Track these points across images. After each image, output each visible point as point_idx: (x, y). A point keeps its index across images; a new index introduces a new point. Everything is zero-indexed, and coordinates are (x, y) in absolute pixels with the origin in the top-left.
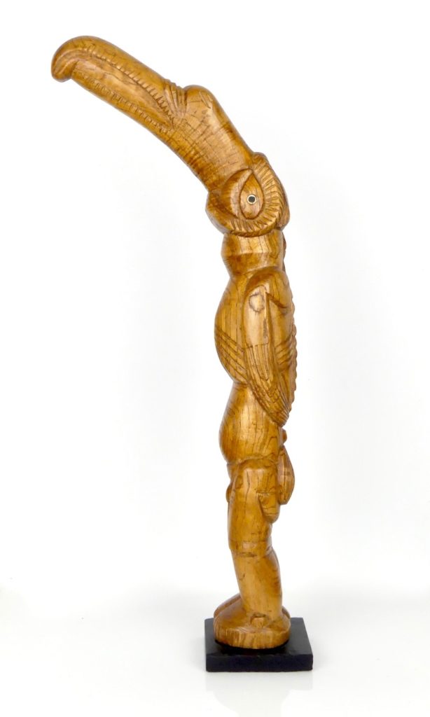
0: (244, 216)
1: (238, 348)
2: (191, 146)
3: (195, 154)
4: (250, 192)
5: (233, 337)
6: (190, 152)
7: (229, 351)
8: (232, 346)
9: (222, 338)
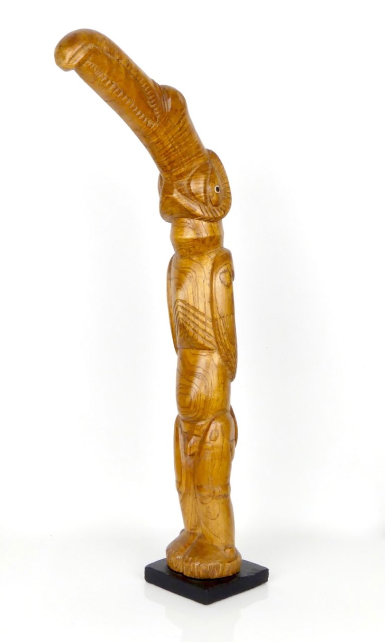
0: (212, 204)
1: (206, 319)
2: (170, 140)
3: (171, 148)
4: (216, 183)
5: (202, 310)
6: (167, 145)
7: (197, 321)
8: (200, 317)
9: (189, 311)
